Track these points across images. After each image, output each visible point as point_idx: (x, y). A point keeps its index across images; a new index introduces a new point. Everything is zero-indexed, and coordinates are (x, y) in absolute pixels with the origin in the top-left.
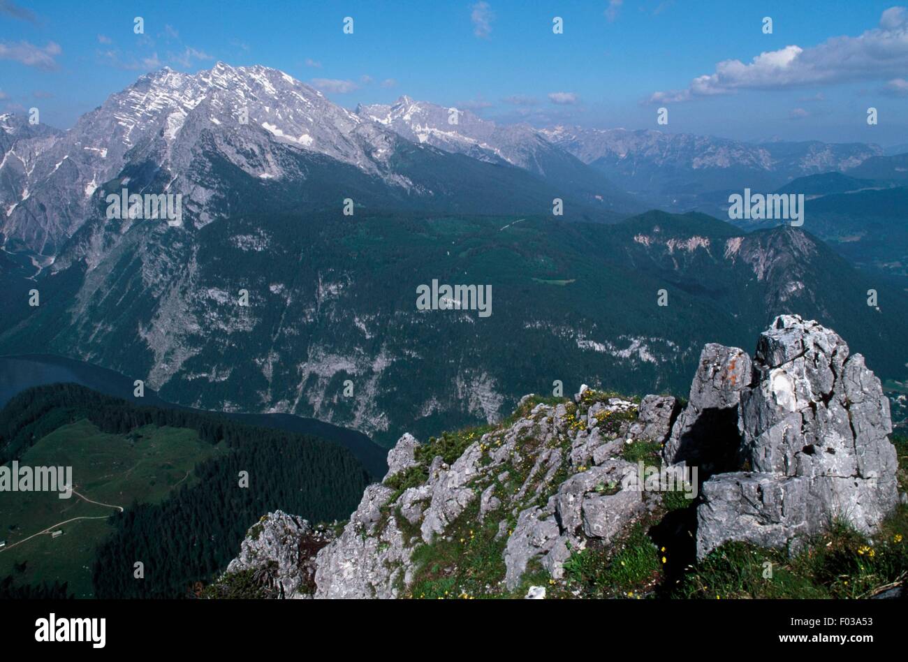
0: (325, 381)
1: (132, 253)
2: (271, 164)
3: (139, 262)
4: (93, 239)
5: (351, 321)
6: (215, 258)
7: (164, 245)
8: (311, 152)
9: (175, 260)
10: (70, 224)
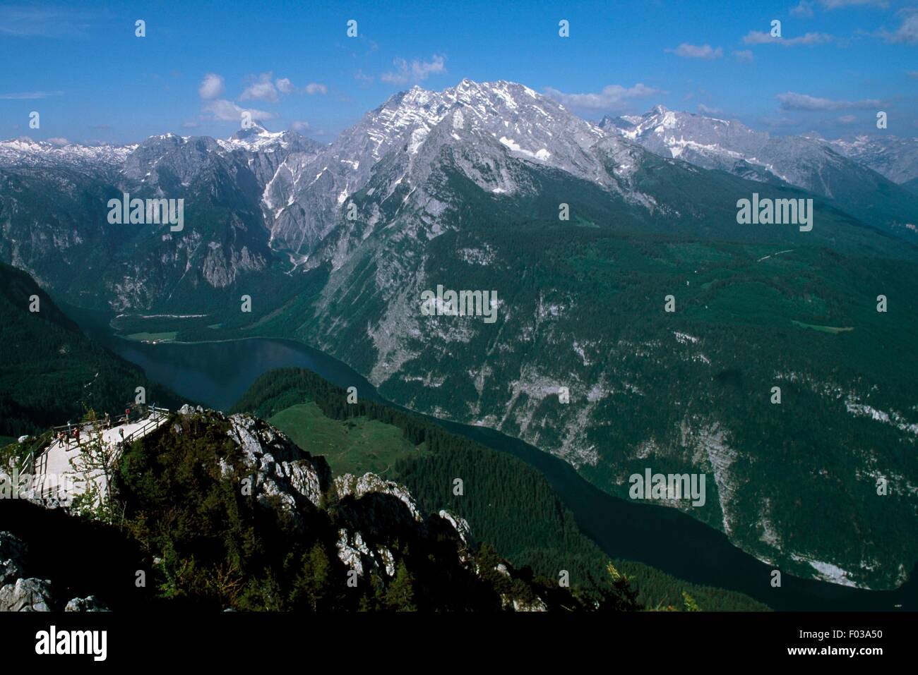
0: (535, 403)
1: (369, 258)
2: (505, 179)
3: (374, 267)
4: (339, 243)
5: (569, 345)
6: (441, 269)
7: (398, 253)
8: (547, 167)
9: (405, 268)
10: (323, 228)
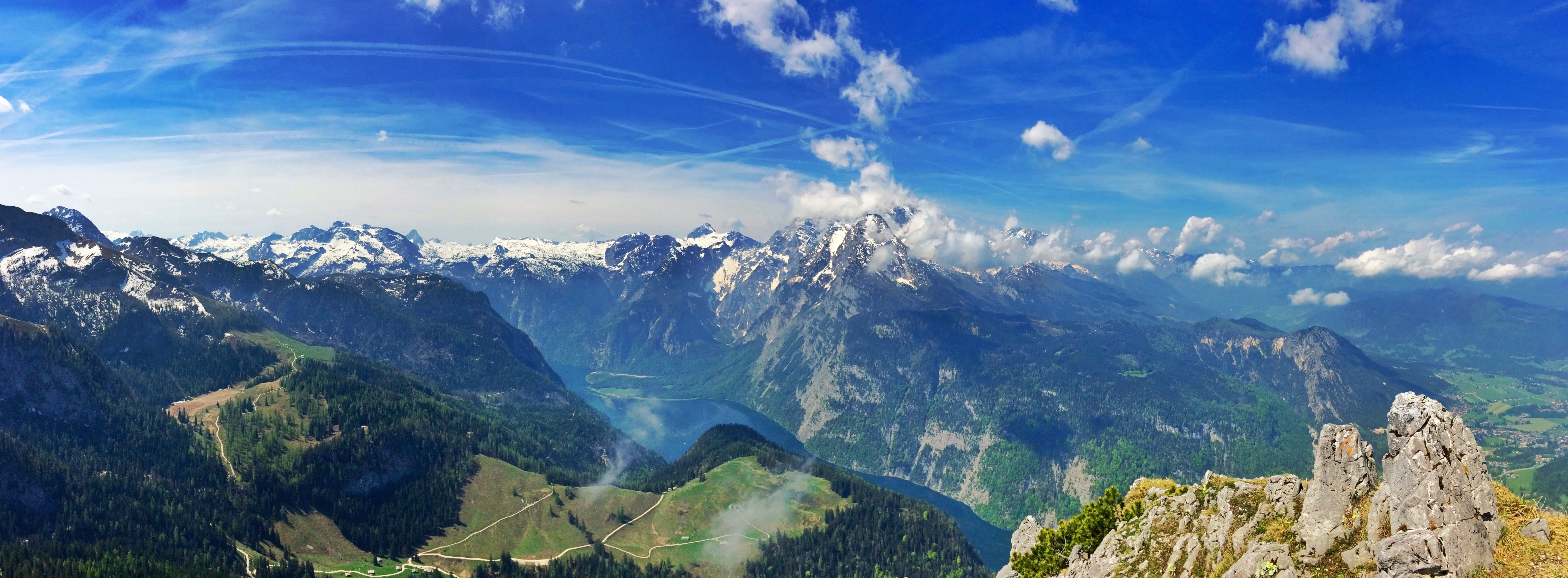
0: (938, 453)
1: (797, 333)
2: (906, 271)
3: (802, 341)
4: (772, 321)
5: (962, 404)
6: (858, 342)
7: (822, 329)
9: (828, 341)
10: (759, 309)
